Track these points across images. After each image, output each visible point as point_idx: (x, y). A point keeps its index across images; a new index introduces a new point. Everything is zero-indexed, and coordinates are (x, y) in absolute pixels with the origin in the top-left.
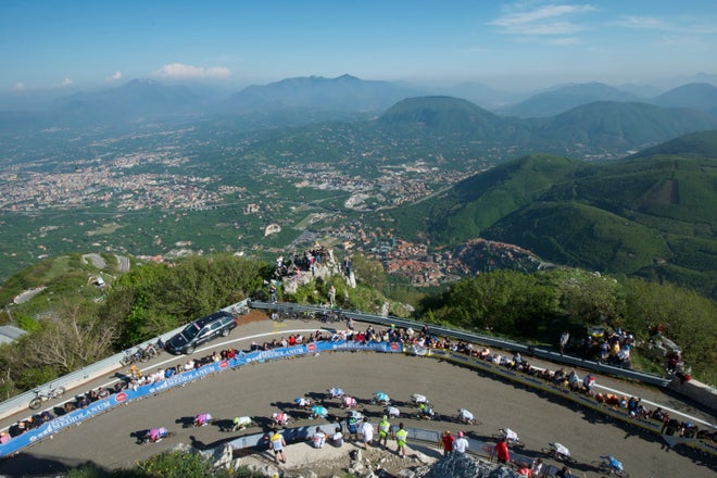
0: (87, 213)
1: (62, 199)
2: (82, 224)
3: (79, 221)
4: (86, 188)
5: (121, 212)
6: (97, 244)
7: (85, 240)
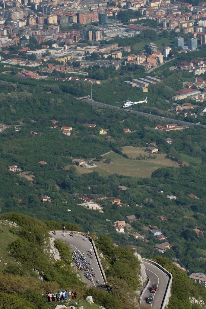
0: (88, 99)
1: (34, 44)
2: (68, 131)
3: (63, 123)
4: (102, 21)
5: (179, 118)
6: (93, 206)
7: (64, 186)
